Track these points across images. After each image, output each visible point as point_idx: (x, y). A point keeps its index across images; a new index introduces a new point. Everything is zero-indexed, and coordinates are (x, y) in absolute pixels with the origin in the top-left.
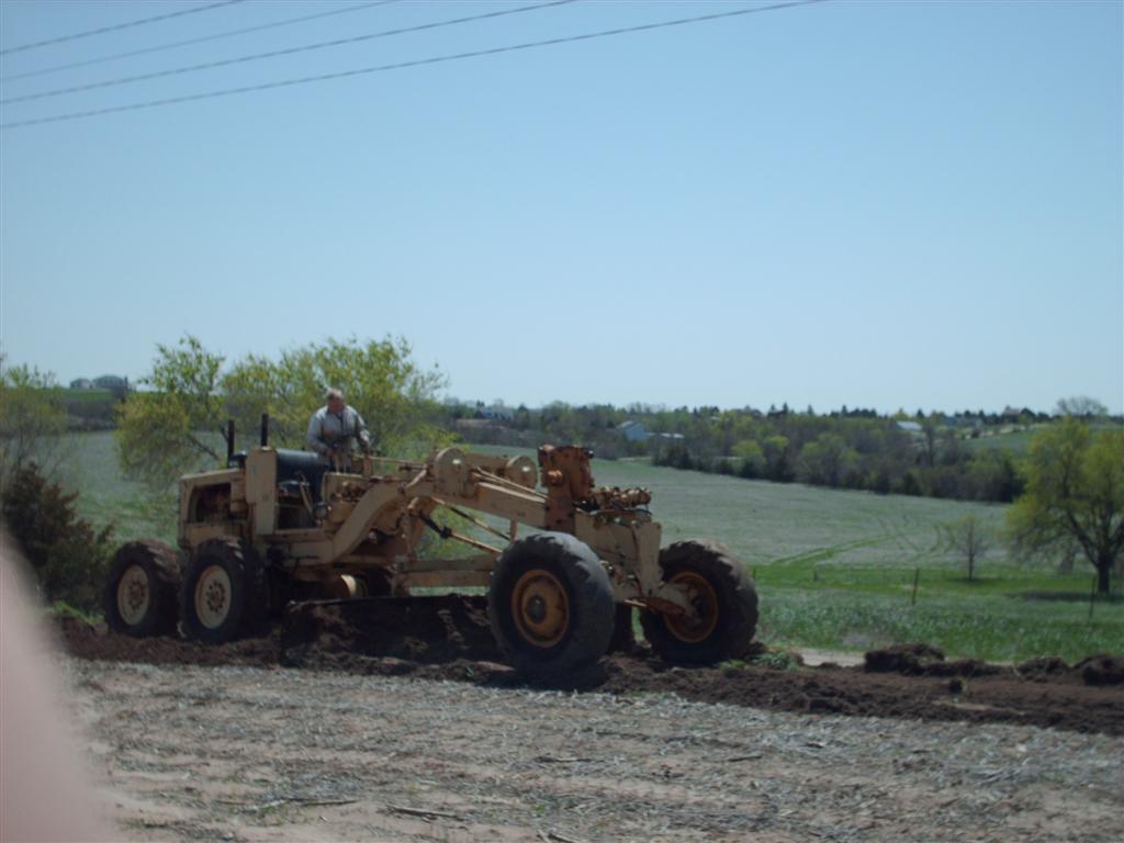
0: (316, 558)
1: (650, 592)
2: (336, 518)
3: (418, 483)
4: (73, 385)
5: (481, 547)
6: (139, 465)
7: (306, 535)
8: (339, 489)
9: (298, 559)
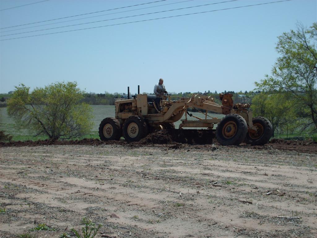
0: (159, 121)
1: (251, 128)
2: (164, 111)
3: (189, 102)
4: (9, 93)
5: (198, 118)
6: (12, 114)
7: (156, 115)
8: (164, 104)
9: (153, 121)
